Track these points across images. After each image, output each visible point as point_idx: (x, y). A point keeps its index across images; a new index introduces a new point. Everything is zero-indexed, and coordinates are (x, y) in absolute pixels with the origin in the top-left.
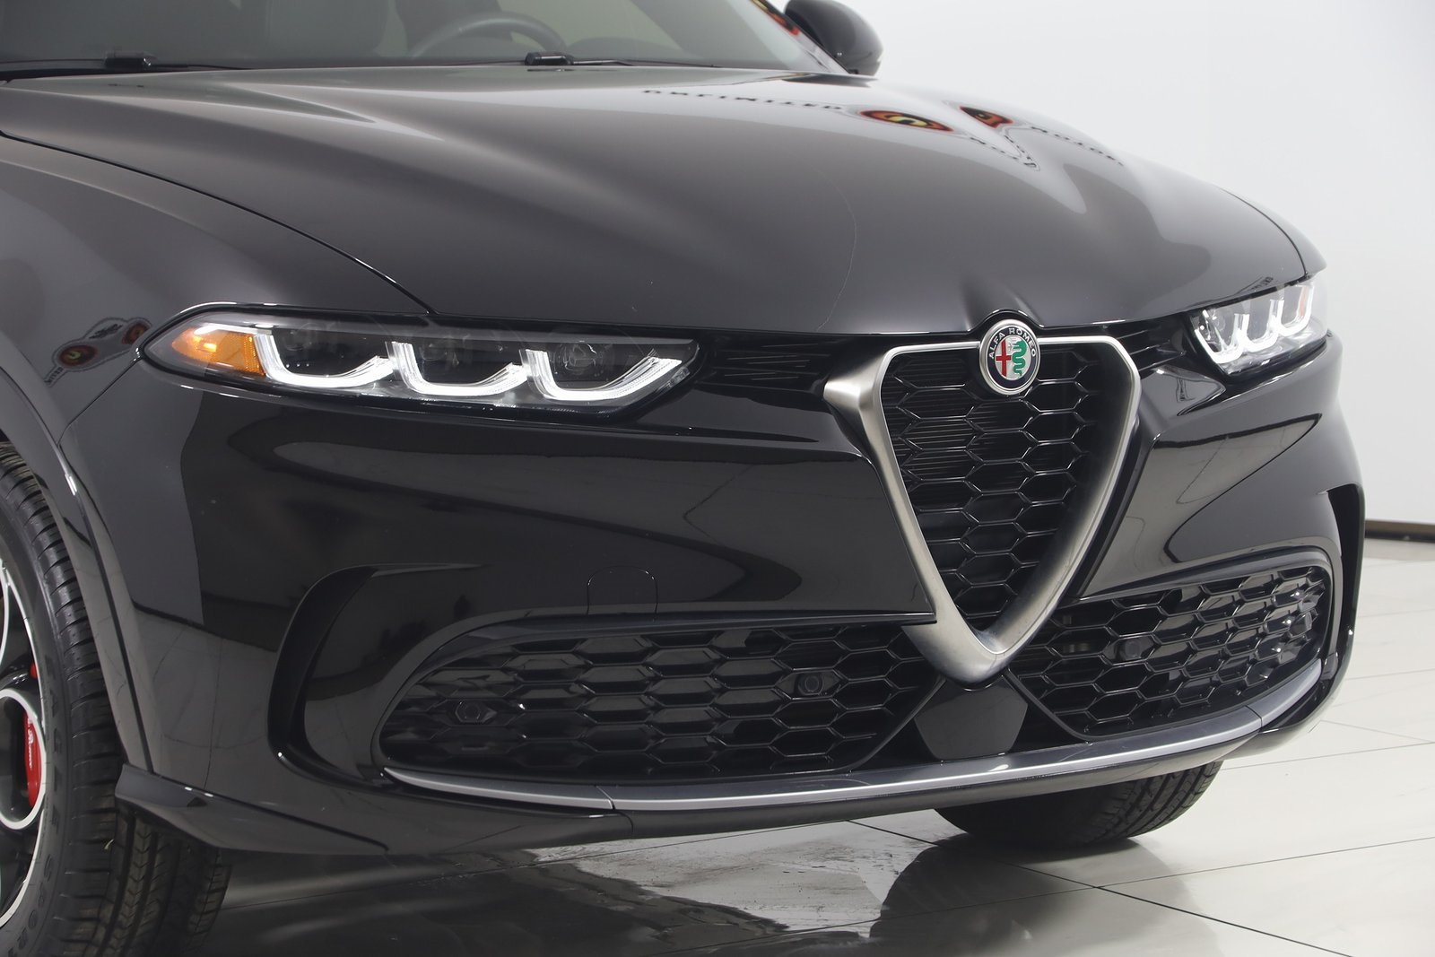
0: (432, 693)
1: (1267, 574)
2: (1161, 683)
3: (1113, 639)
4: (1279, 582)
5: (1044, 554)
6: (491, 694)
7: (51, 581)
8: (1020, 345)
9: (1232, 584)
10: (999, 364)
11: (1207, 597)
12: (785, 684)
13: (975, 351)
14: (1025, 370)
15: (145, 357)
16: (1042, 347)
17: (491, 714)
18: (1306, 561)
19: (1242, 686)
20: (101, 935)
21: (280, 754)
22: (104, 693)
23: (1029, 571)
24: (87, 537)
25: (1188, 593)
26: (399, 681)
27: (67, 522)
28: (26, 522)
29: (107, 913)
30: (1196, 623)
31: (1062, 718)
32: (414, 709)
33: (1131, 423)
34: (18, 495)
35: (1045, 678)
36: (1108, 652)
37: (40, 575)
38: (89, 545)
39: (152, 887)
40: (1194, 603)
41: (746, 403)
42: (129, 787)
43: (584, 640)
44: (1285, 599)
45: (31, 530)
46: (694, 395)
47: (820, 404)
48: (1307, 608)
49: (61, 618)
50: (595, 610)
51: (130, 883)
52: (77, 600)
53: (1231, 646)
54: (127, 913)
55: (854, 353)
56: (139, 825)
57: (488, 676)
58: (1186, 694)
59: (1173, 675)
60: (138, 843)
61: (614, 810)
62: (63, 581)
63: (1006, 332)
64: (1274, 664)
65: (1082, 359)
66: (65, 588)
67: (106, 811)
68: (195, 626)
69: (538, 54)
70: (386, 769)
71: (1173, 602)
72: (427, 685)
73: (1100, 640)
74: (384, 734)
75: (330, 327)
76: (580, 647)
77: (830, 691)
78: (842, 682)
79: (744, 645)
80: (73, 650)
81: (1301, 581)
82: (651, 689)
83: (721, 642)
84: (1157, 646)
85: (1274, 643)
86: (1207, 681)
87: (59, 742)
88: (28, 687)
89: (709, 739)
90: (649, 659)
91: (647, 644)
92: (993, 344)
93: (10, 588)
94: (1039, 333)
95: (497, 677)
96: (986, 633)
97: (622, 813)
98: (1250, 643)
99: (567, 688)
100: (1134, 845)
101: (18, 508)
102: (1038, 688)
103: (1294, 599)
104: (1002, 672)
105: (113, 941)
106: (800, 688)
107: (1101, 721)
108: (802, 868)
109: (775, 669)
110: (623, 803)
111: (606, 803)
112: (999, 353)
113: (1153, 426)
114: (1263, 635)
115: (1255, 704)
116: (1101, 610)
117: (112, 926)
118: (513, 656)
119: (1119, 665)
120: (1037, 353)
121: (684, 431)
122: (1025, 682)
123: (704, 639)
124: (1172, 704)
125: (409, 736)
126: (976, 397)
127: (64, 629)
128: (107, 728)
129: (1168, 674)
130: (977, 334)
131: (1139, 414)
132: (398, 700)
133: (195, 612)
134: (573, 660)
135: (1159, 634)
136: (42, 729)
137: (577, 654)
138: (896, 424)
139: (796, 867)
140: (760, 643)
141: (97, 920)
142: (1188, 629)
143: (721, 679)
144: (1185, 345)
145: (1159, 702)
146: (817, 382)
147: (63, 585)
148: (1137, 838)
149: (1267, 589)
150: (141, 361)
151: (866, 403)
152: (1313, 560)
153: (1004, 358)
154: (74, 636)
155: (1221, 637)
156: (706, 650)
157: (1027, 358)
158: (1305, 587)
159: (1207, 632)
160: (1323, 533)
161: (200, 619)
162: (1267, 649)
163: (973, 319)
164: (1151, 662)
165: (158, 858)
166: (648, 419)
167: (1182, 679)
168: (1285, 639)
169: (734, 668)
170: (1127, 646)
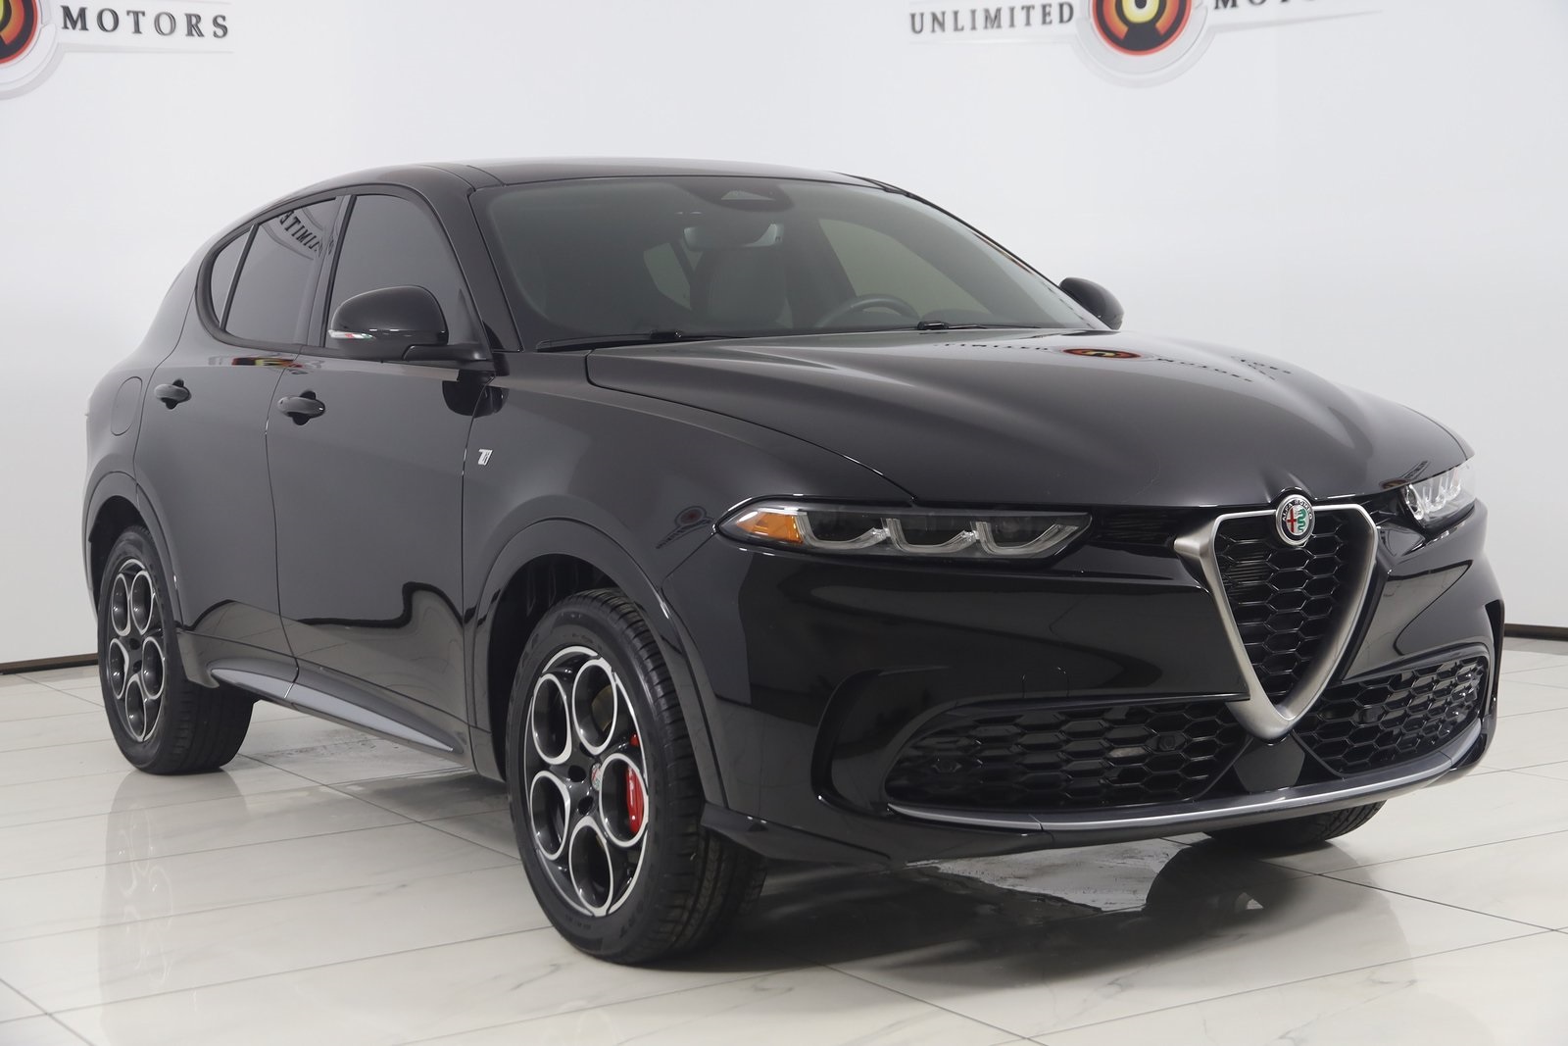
0: (920, 753)
1: (1453, 662)
2: (1388, 738)
3: (1360, 708)
4: (1461, 667)
5: (1315, 652)
6: (959, 753)
7: (649, 681)
8: (1303, 511)
9: (1432, 670)
10: (1289, 525)
11: (1417, 678)
12: (1152, 743)
13: (1273, 516)
14: (1305, 528)
15: (719, 531)
16: (1316, 512)
17: (959, 766)
18: (1474, 653)
19: (1435, 738)
20: (685, 916)
21: (820, 797)
22: (692, 756)
23: (1307, 663)
24: (678, 647)
25: (1406, 676)
26: (899, 745)
27: (663, 639)
28: (630, 642)
29: (690, 903)
30: (1411, 697)
31: (1327, 762)
32: (906, 764)
33: (1373, 563)
34: (623, 625)
35: (1315, 735)
36: (1356, 717)
37: (642, 678)
38: (680, 653)
39: (719, 885)
40: (1409, 682)
41: (1124, 554)
42: (710, 819)
43: (1020, 716)
44: (1463, 678)
45: (634, 648)
46: (1087, 549)
47: (1171, 553)
48: (1475, 683)
49: (658, 706)
50: (1027, 696)
51: (706, 883)
52: (670, 693)
53: (1431, 711)
54: (703, 901)
55: (1195, 519)
56: (712, 844)
57: (957, 741)
58: (1403, 745)
59: (1396, 731)
60: (711, 856)
61: (1042, 830)
62: (657, 681)
63: (1293, 503)
64: (1454, 723)
65: (1339, 520)
66: (659, 686)
67: (692, 834)
68: (745, 705)
69: (926, 323)
70: (890, 805)
71: (1397, 682)
72: (916, 747)
73: (1350, 709)
74: (888, 781)
75: (842, 509)
76: (1018, 721)
77: (1180, 747)
78: (1188, 741)
79: (1124, 718)
80: (667, 728)
81: (1473, 666)
82: (1064, 748)
83: (1110, 716)
84: (1386, 713)
85: (1454, 709)
86: (1415, 735)
87: (657, 789)
88: (633, 752)
89: (1102, 781)
90: (1064, 728)
91: (1063, 718)
92: (1285, 511)
93: (617, 687)
94: (1314, 503)
95: (964, 742)
96: (1280, 706)
97: (1048, 832)
98: (1441, 709)
99: (1008, 748)
100: (1330, 845)
101: (623, 633)
102: (1310, 741)
103: (1469, 679)
104: (1288, 734)
105: (693, 921)
106: (1161, 746)
107: (1349, 764)
108: (1111, 864)
109: (1144, 733)
110: (1048, 825)
111: (1036, 825)
112: (1289, 518)
113: (1385, 565)
114: (1450, 703)
115: (1444, 749)
116: (1354, 689)
117: (693, 910)
118: (974, 727)
119: (1362, 726)
120: (1312, 517)
121: (1078, 574)
122: (1303, 738)
123: (1098, 713)
124: (1395, 751)
125: (903, 782)
126: (1273, 547)
127: (660, 713)
128: (693, 780)
129: (1392, 732)
130: (1274, 505)
131: (1377, 559)
132: (898, 758)
133: (746, 697)
134: (1013, 730)
135: (1388, 704)
136: (644, 780)
137: (1016, 725)
138: (1224, 566)
139: (1107, 863)
140: (1135, 716)
141: (683, 907)
142: (1406, 700)
143: (1109, 740)
144: (1398, 509)
145: (1386, 750)
146: (1169, 539)
147: (658, 684)
148: (1332, 841)
149: (1453, 672)
150: (717, 535)
151: (1204, 553)
152: (1479, 653)
153: (1292, 521)
154: (667, 718)
155: (1425, 705)
156: (1101, 721)
157: (1306, 520)
158: (1475, 670)
159: (1417, 702)
160: (1484, 634)
161: (749, 702)
162: (1451, 714)
163: (1271, 496)
164: (1383, 723)
165: (723, 865)
166: (1059, 566)
167: (1401, 734)
168: (1461, 706)
169: (1117, 733)
170: (1368, 713)
